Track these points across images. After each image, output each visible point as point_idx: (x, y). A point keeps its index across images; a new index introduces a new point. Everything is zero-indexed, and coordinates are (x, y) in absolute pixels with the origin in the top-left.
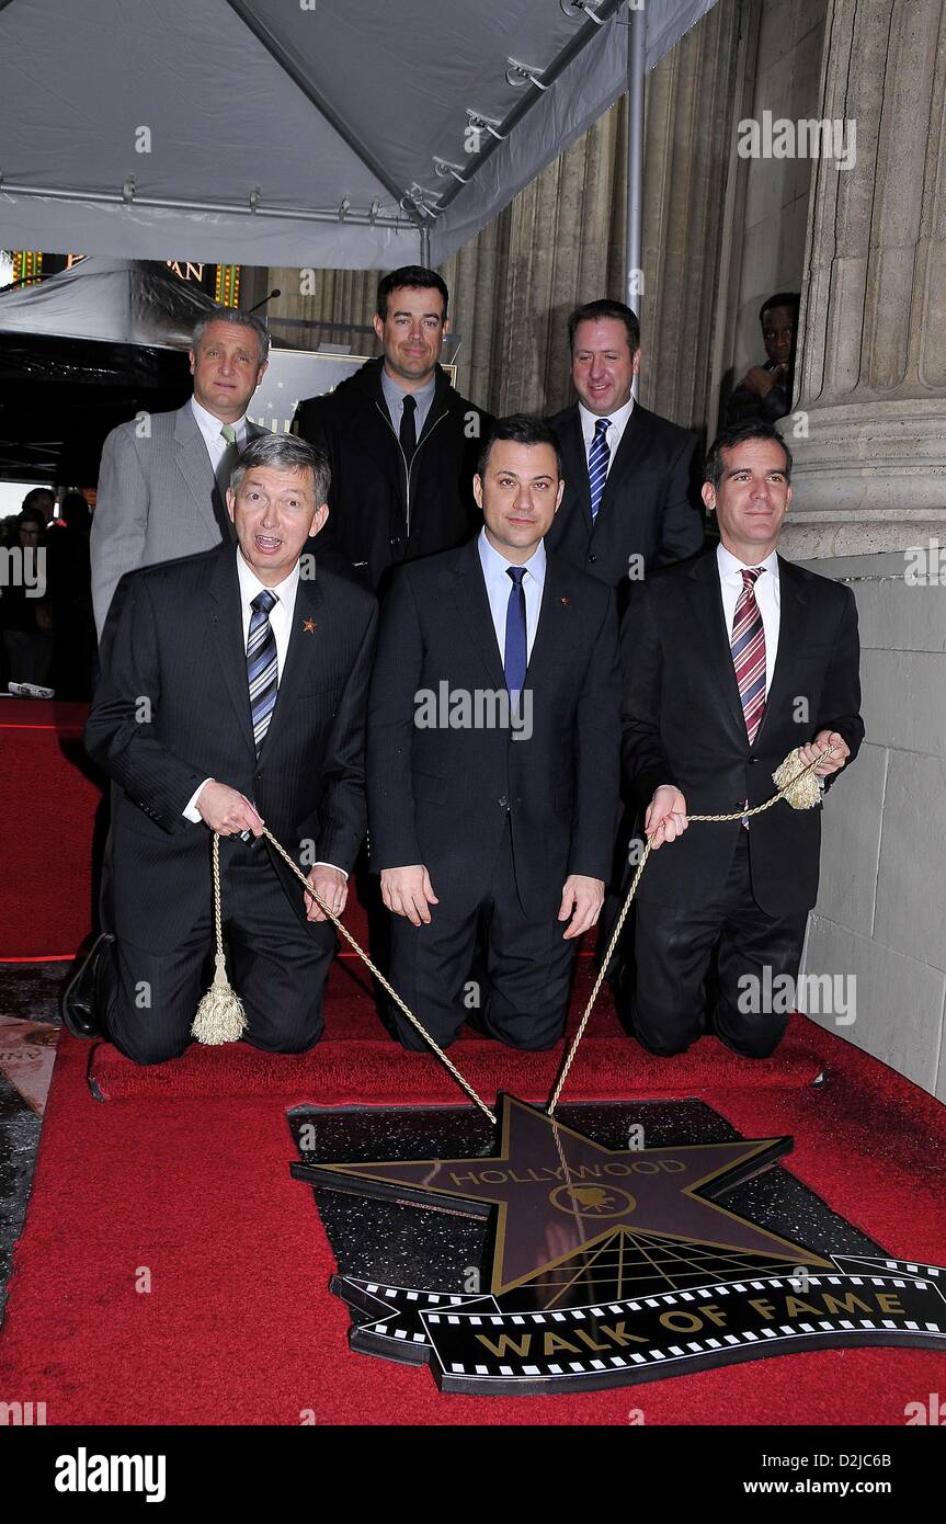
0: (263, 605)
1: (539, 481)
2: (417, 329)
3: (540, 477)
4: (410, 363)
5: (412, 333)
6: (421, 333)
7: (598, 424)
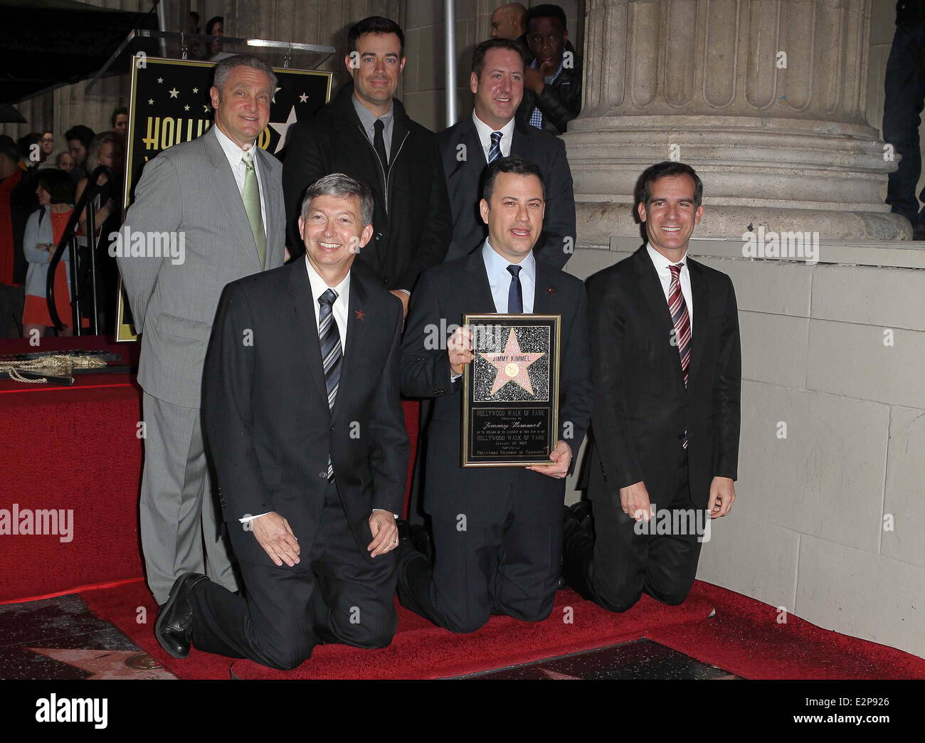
0: (328, 300)
1: (533, 202)
2: (381, 66)
3: (534, 199)
4: (376, 93)
5: (377, 69)
6: (384, 69)
7: (493, 136)
